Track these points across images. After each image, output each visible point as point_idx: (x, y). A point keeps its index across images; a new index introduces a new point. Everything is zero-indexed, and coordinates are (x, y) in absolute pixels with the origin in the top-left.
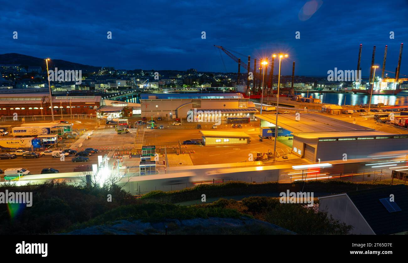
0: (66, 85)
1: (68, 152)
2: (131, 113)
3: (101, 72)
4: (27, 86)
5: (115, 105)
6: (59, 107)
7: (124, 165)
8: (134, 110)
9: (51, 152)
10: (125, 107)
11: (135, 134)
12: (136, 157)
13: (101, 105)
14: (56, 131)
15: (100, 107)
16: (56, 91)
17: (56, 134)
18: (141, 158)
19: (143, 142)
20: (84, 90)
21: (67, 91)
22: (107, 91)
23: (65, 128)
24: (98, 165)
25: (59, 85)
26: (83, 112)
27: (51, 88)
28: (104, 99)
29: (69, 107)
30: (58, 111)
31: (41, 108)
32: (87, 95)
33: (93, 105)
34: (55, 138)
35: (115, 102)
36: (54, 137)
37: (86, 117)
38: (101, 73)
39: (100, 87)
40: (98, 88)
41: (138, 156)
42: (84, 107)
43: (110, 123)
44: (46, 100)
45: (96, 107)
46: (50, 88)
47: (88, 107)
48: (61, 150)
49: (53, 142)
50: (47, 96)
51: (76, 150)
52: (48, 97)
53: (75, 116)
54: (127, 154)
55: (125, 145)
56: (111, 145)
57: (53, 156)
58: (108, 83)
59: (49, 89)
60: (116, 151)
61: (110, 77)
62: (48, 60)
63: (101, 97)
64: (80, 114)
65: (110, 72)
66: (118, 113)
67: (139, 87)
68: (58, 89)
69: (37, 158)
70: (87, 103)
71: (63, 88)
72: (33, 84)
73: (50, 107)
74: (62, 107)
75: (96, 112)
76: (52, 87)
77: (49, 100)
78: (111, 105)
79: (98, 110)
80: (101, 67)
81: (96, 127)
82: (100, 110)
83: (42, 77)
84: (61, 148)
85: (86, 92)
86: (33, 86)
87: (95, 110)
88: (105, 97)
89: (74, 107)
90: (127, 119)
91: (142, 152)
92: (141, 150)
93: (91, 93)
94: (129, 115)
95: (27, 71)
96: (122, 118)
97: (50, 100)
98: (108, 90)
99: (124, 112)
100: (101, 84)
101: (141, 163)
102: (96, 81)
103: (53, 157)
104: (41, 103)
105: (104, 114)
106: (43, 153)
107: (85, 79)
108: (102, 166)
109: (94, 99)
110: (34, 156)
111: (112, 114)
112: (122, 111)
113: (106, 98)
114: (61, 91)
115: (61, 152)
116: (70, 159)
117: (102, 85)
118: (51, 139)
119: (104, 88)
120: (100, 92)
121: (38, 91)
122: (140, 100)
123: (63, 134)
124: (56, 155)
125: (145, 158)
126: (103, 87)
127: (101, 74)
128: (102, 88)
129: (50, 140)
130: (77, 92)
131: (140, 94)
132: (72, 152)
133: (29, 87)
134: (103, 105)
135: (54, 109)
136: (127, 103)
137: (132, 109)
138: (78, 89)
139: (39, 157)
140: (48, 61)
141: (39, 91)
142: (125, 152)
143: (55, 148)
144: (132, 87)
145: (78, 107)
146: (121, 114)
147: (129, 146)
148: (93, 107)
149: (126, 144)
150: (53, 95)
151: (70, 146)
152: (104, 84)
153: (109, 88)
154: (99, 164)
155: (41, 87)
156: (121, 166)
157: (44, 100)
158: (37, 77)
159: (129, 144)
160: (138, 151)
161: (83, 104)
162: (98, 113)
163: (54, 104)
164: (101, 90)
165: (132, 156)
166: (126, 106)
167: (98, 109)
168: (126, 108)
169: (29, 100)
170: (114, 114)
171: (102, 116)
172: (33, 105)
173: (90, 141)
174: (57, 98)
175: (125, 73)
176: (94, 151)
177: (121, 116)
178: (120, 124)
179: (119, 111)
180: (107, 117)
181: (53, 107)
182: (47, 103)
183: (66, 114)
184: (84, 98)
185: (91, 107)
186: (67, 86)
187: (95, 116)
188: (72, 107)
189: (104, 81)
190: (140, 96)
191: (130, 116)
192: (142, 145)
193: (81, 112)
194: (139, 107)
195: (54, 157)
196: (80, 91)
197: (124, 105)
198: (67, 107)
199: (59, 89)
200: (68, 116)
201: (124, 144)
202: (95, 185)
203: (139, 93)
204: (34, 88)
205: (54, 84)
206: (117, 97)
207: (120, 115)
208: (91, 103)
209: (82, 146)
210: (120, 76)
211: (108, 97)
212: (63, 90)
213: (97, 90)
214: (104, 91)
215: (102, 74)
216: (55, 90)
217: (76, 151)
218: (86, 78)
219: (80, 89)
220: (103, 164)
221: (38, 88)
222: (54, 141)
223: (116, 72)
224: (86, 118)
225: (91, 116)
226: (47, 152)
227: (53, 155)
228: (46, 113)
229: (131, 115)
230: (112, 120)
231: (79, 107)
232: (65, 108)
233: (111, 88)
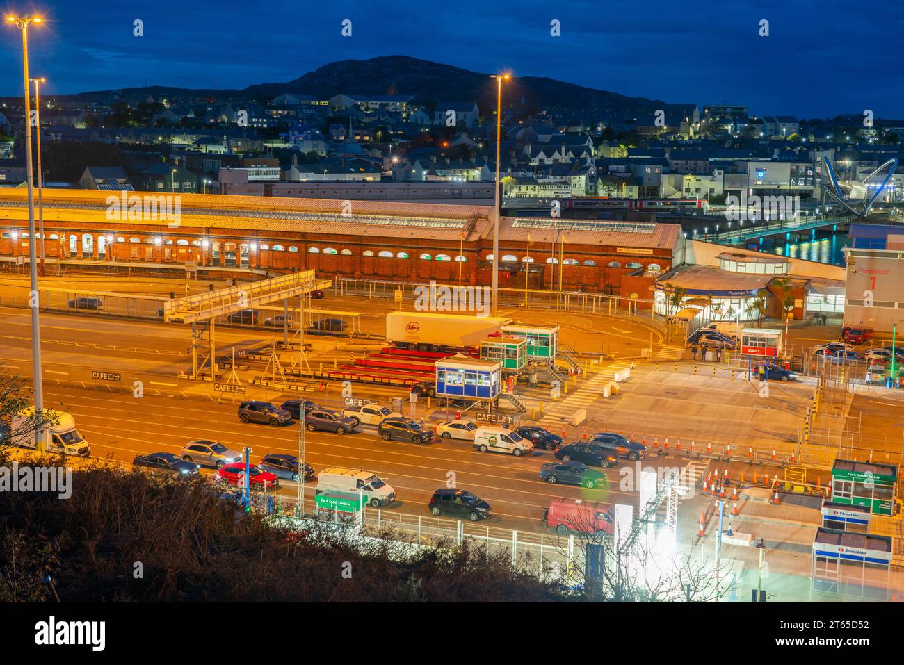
0: (554, 174)
1: (530, 438)
2: (798, 303)
3: (690, 125)
4: (424, 173)
5: (731, 266)
6: (520, 258)
7: (745, 528)
8: (815, 291)
9: (472, 427)
10: (774, 279)
11: (805, 399)
12: (800, 504)
13: (677, 261)
14: (499, 350)
15: (670, 270)
16: (518, 197)
17: (496, 362)
18: (825, 511)
19: (839, 439)
20: (618, 199)
21: (556, 198)
22: (706, 206)
23: (533, 343)
24: (636, 511)
25: (530, 174)
26: (602, 285)
27: (501, 185)
28: (690, 237)
29: (556, 261)
30: (512, 275)
31: (461, 259)
32: (624, 219)
33: (645, 260)
34: (494, 377)
35: (735, 255)
36: (489, 373)
37: (613, 306)
38: (692, 131)
39: (680, 190)
40: (675, 190)
41: (813, 499)
42: (612, 264)
43: (703, 339)
44: (482, 231)
45: (654, 269)
46: (497, 185)
47: (623, 267)
48: (506, 426)
49: (484, 391)
50: (483, 213)
51: (559, 435)
52: (486, 218)
53: (573, 298)
54: (763, 484)
55: (757, 441)
56: (698, 432)
57: (476, 446)
58: (716, 172)
59: (494, 190)
60: (716, 462)
61: (727, 145)
62: (503, 78)
63: (679, 227)
64: (593, 292)
65: (729, 128)
66: (743, 300)
67: (847, 191)
68: (523, 188)
69: (423, 442)
70: (624, 251)
71: (545, 186)
72: (443, 166)
73: (490, 257)
74: (531, 260)
75: (651, 288)
76: (505, 180)
77: (488, 230)
78: (717, 263)
79: (664, 283)
80: (694, 107)
81: (645, 352)
82: (670, 282)
83: (478, 142)
84: (510, 418)
85: (626, 205)
86: (444, 176)
87: (652, 281)
88: (695, 232)
89: (574, 262)
90: (779, 332)
91: (832, 483)
92: (827, 475)
93: (641, 210)
94: (791, 315)
95: (432, 118)
96: (759, 323)
97: (492, 228)
98: (710, 203)
99: (770, 297)
100: (686, 174)
101: (821, 535)
102: (666, 164)
103: (478, 448)
104: (462, 239)
105: (685, 299)
106: (446, 428)
107: (625, 154)
108: (653, 518)
109: (651, 236)
110: (416, 435)
111: (715, 301)
112: (761, 292)
113: (701, 232)
114: (535, 199)
115: (507, 432)
116: (534, 467)
117: (689, 180)
118: (480, 377)
119: (698, 190)
120: (678, 207)
121: (457, 196)
122: (847, 252)
123: (520, 366)
124: (486, 442)
125: (840, 513)
126: (693, 190)
127: (692, 133)
128: (688, 190)
129: (474, 382)
130: (591, 204)
131: (848, 225)
132: (546, 441)
133: (432, 178)
134: (684, 264)
135: (501, 264)
136: (784, 259)
137: (803, 288)
138: (596, 193)
139: (429, 443)
140: (503, 80)
141: (460, 193)
142: (755, 475)
143: (486, 413)
144: (817, 193)
145: (586, 262)
146: (757, 305)
147: (775, 448)
148: (645, 267)
149: (761, 437)
150: (504, 212)
151: (542, 414)
152: (698, 177)
153: (714, 195)
154: (643, 506)
155: (468, 181)
156: (730, 533)
157: (472, 229)
158: (459, 141)
159: (777, 443)
160: (814, 476)
161: (606, 251)
162: (660, 296)
163: (506, 246)
164: (684, 198)
165: (784, 495)
166: (778, 271)
167: (662, 277)
168: (780, 283)
169: (424, 224)
170: (726, 303)
171: (675, 309)
172: (435, 246)
173: (618, 404)
174: (516, 223)
175: (789, 133)
176: (627, 450)
177: (755, 313)
178: (745, 350)
179: (747, 294)
180: (696, 312)
181: (500, 257)
182: (480, 241)
183: (542, 287)
184: (615, 230)
185: (636, 266)
186: (558, 179)
187: (650, 306)
188: (566, 262)
189: (700, 163)
190: (847, 232)
191: (795, 318)
192: (832, 454)
193: (596, 285)
194: (840, 283)
195: (479, 450)
196: (602, 199)
197: (771, 269)
198: (549, 261)
199: (528, 191)
200: (546, 297)
201: (754, 437)
202: (618, 589)
203: (845, 220)
204: (447, 182)
205: (512, 171)
206: (744, 231)
207: (749, 309)
208: (636, 251)
209: (585, 422)
210: (767, 142)
211: (709, 232)
212: (542, 194)
213: (666, 199)
214: (696, 207)
215: (695, 133)
216: (514, 193)
217: (559, 439)
218: (629, 150)
219: (602, 193)
220: (659, 508)
221: (457, 182)
222: (487, 389)
223: (754, 125)
224: (613, 311)
225: (633, 302)
226: (458, 426)
227: (478, 442)
228: (472, 279)
229: (799, 313)
230: (714, 327)
231: (590, 262)
232: (540, 265)
233: (725, 192)
